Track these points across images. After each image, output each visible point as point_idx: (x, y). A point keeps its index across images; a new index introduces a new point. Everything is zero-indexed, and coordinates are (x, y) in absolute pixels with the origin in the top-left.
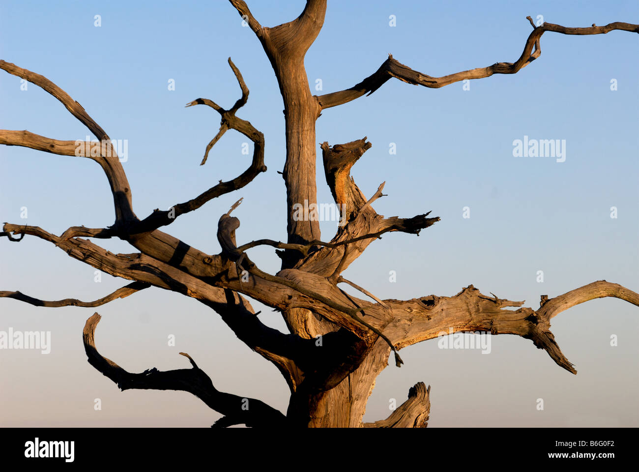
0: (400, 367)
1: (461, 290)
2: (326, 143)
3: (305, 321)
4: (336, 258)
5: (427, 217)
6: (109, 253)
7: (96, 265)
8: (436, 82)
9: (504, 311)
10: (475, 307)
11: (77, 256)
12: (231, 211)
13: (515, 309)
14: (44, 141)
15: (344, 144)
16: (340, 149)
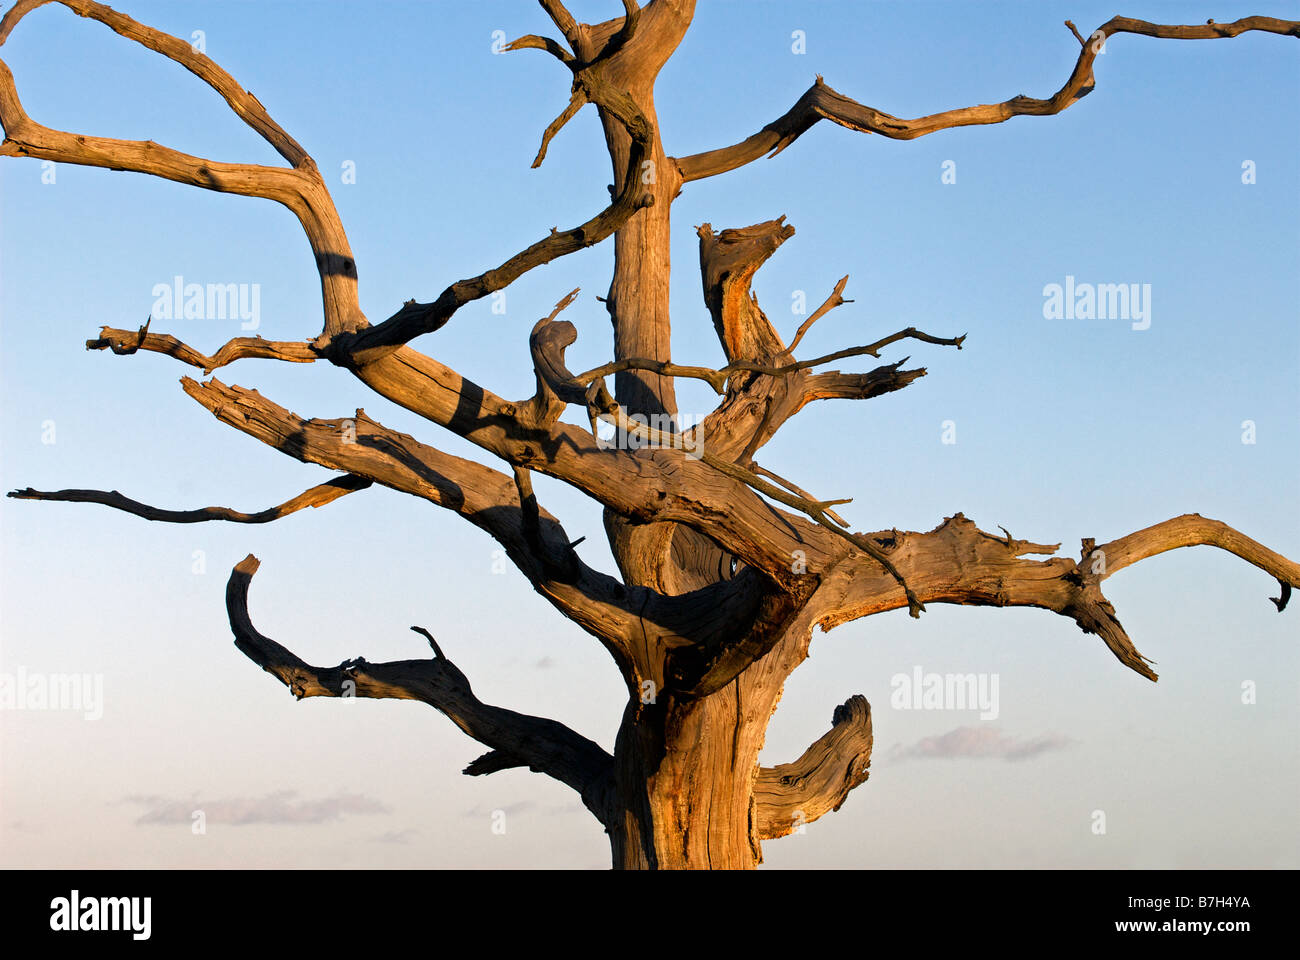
0: (917, 617)
1: (941, 522)
2: (707, 226)
3: (659, 567)
4: (723, 445)
5: (899, 369)
6: (293, 417)
7: (270, 438)
8: (906, 128)
9: (1024, 561)
10: (968, 553)
11: (233, 419)
12: (556, 312)
13: (1044, 558)
14: (188, 162)
15: (741, 228)
16: (733, 237)
